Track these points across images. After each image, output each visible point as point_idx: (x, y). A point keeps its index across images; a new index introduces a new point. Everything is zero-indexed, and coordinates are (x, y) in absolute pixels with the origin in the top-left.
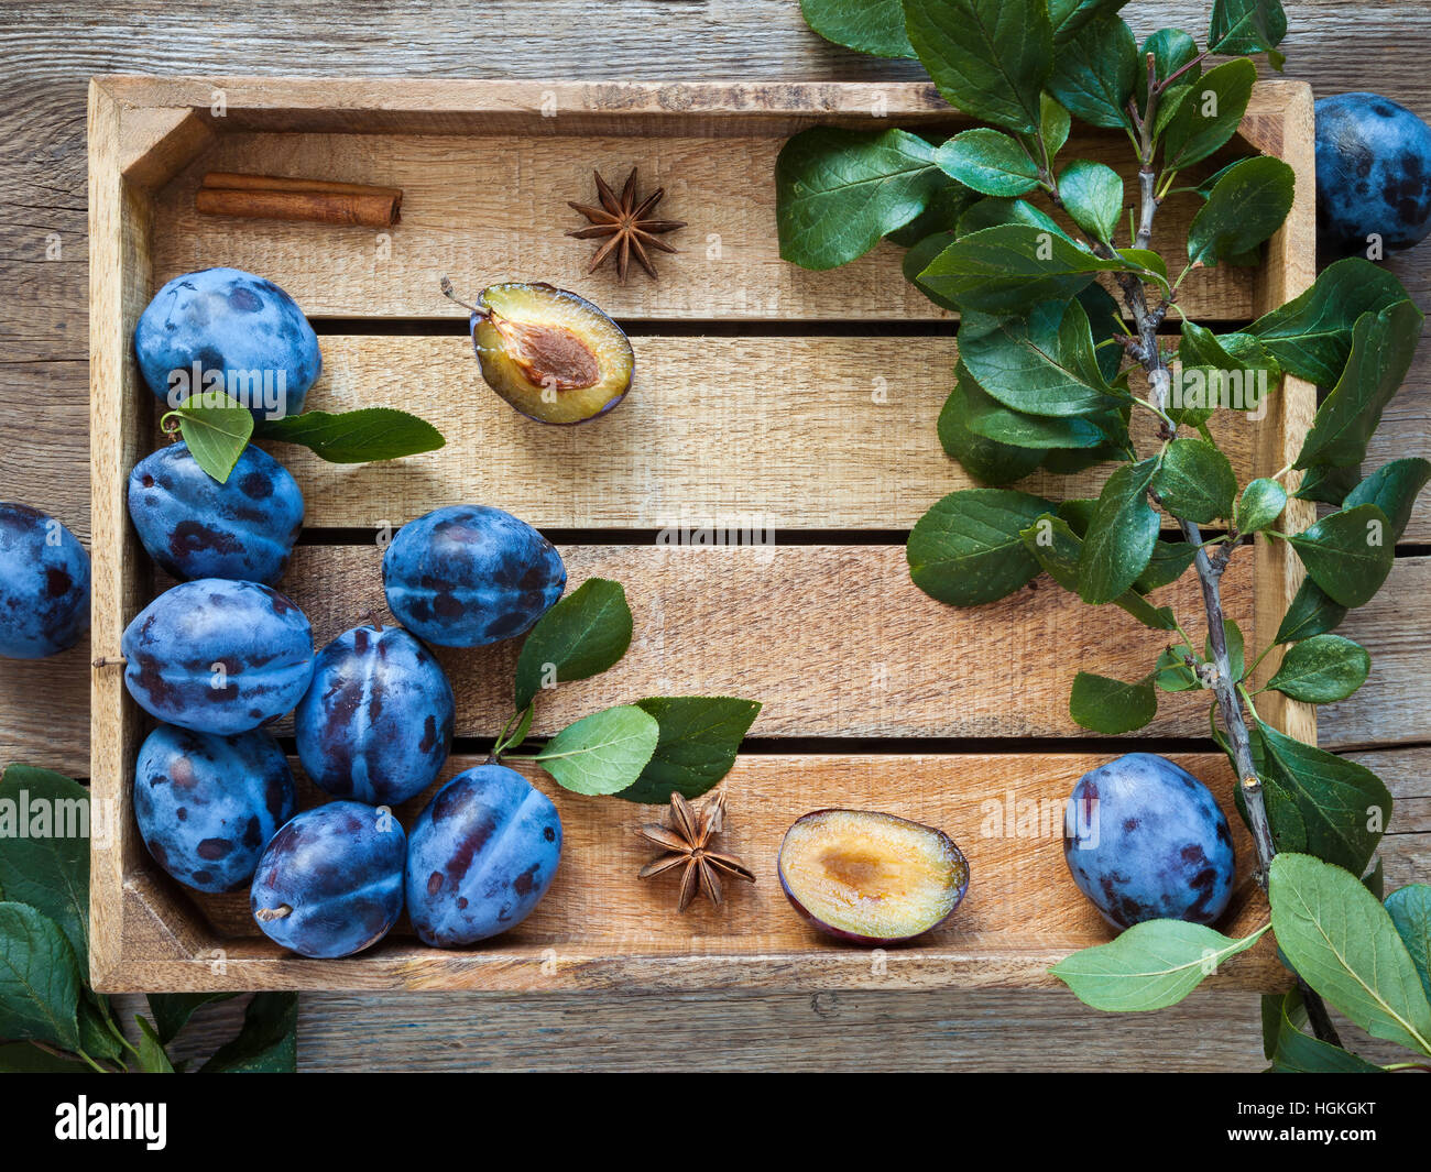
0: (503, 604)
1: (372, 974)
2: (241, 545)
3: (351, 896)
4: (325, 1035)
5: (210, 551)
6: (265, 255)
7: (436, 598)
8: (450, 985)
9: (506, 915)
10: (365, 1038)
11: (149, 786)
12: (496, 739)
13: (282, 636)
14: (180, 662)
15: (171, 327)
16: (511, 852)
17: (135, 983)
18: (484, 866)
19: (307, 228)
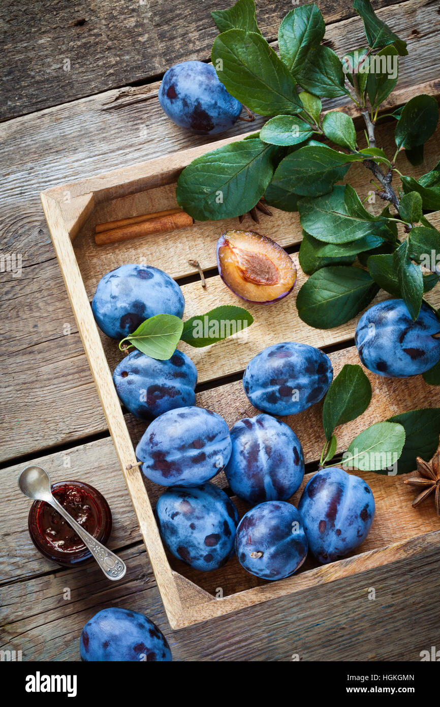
0: (312, 383)
1: (306, 579)
2: (179, 391)
3: (289, 539)
4: (275, 643)
5: (166, 398)
6: (134, 258)
7: (279, 389)
8: (345, 573)
9: (360, 533)
10: (295, 639)
11: (171, 520)
12: (319, 461)
13: (217, 424)
14: (176, 449)
15: (114, 297)
16: (354, 500)
17: (193, 619)
18: (344, 511)
19: (150, 238)
